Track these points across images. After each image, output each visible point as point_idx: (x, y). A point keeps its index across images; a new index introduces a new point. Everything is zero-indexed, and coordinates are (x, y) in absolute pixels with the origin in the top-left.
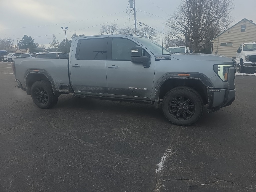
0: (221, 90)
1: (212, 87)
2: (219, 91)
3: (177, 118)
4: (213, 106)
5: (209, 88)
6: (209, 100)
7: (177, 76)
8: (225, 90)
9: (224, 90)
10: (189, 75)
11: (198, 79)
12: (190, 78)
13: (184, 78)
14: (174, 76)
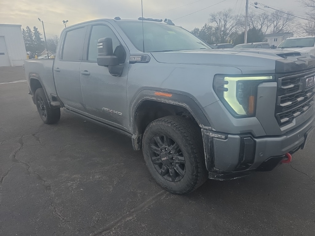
0: (229, 136)
1: (210, 128)
2: (223, 137)
3: (163, 174)
4: (214, 168)
5: (204, 129)
6: (207, 155)
7: (154, 96)
8: (241, 138)
9: (238, 137)
10: (171, 95)
11: (184, 105)
12: (172, 102)
13: (163, 101)
14: (149, 96)
